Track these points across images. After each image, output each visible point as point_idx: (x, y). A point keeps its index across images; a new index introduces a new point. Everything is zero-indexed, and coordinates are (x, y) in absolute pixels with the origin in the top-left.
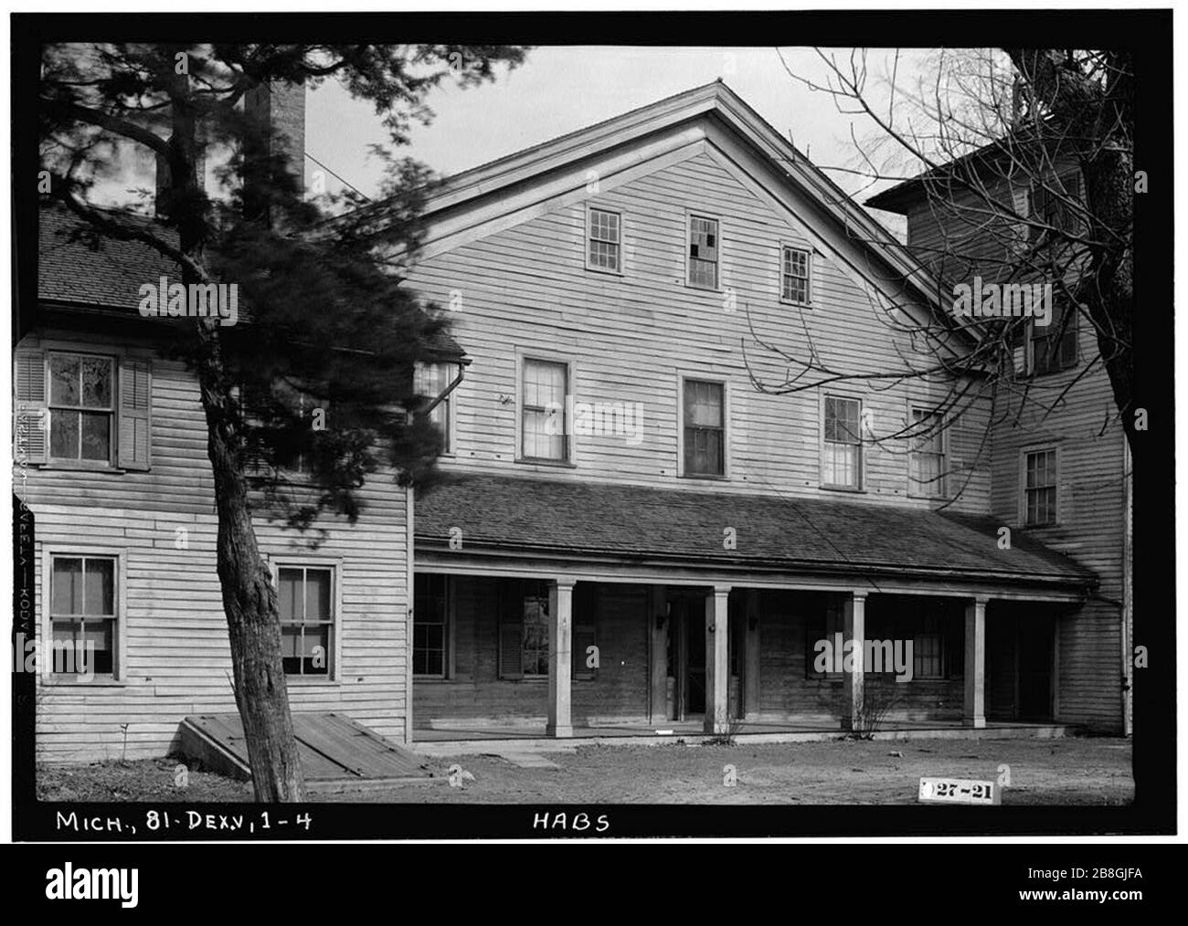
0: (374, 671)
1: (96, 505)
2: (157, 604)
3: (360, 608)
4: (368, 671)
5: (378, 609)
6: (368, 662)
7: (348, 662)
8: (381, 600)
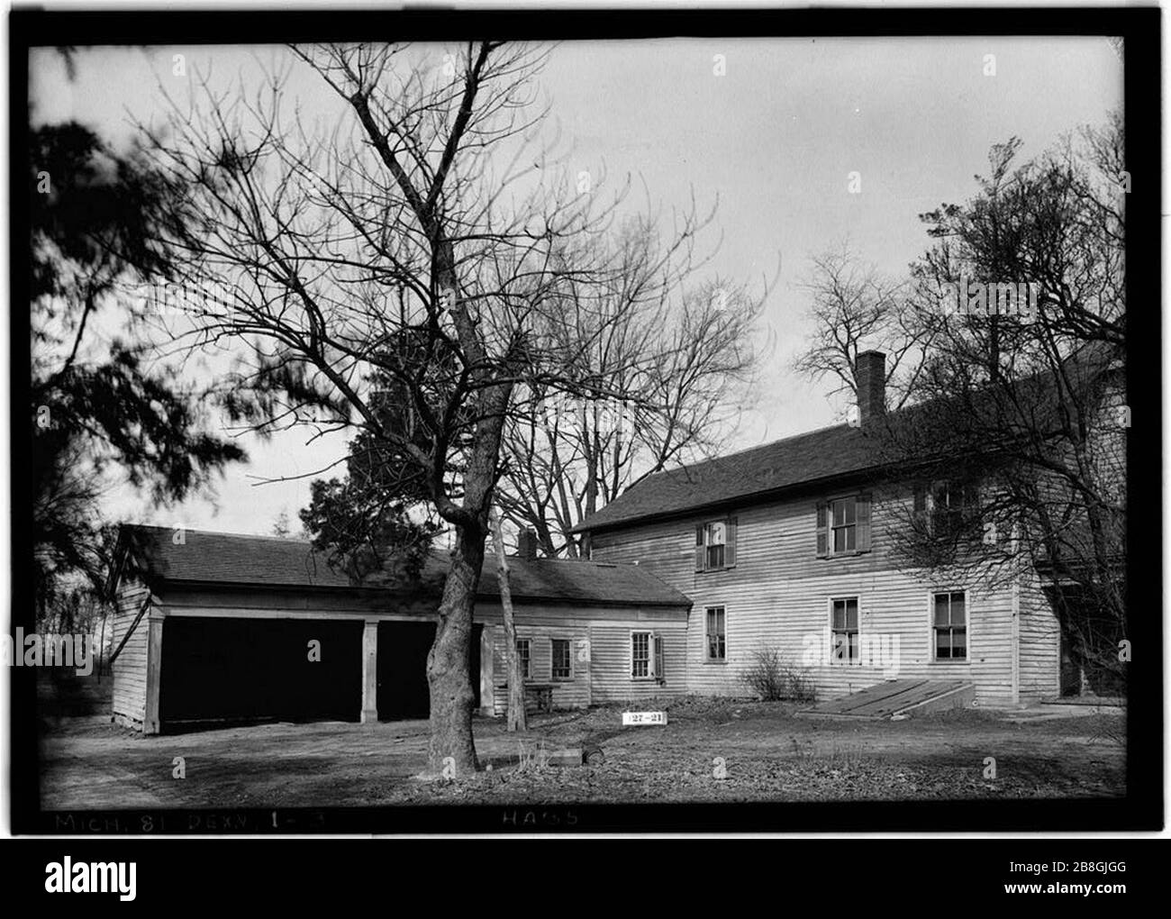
0: (991, 655)
1: (848, 573)
2: (875, 621)
3: (982, 615)
4: (988, 655)
5: (992, 614)
6: (987, 649)
7: (974, 650)
8: (995, 608)
